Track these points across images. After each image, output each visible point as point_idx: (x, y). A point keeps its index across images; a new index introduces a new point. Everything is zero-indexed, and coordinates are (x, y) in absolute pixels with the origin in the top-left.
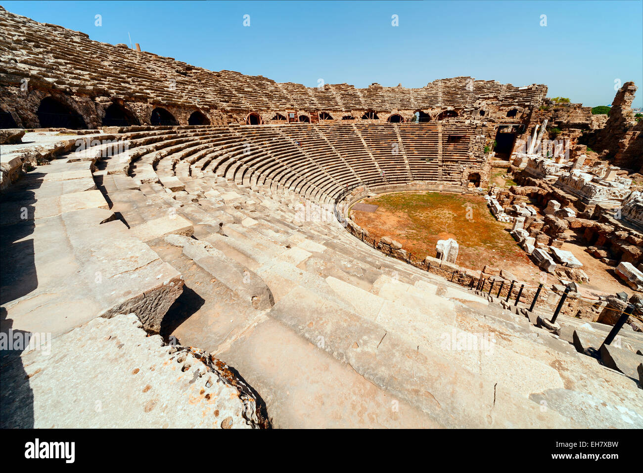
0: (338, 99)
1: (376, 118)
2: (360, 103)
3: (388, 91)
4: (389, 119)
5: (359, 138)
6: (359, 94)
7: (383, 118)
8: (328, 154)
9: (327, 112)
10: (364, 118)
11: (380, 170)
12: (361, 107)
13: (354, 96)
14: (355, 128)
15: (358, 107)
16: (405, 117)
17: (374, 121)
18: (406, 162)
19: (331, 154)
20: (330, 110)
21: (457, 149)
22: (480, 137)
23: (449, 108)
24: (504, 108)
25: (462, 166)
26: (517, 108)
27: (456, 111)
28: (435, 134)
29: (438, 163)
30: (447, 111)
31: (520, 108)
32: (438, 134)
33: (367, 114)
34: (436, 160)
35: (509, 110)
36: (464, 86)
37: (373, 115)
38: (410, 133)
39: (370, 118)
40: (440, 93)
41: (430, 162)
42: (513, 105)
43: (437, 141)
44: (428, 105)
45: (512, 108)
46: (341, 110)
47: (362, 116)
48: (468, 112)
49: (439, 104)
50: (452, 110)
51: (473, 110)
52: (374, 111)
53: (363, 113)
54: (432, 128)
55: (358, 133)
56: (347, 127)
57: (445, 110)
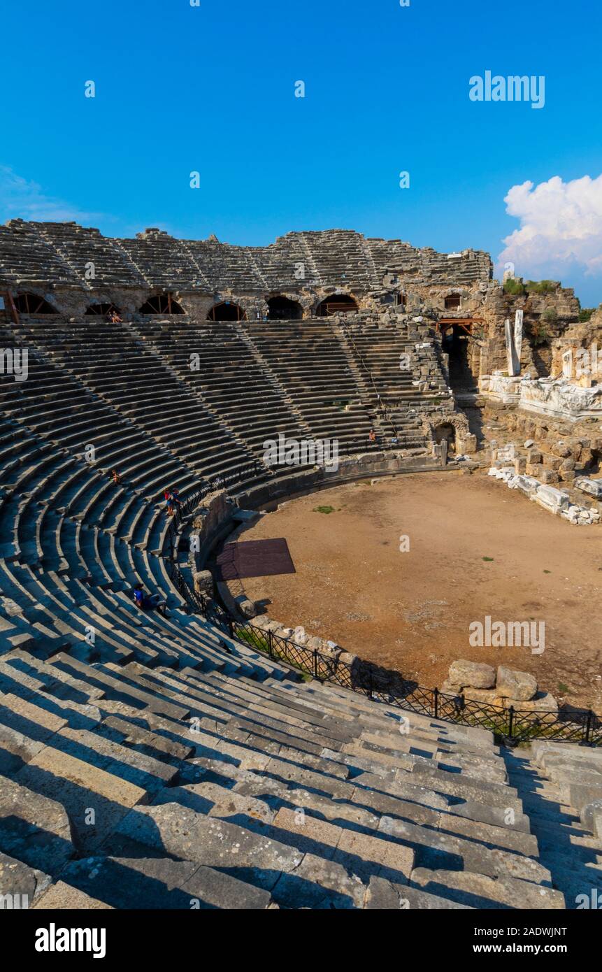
3: (191, 247)
4: (210, 313)
10: (145, 309)
11: (238, 441)
16: (248, 309)
17: (176, 318)
18: (294, 413)
21: (389, 374)
22: (422, 347)
23: (339, 291)
24: (437, 291)
25: (413, 411)
26: (459, 290)
27: (352, 296)
28: (332, 345)
29: (364, 408)
30: (334, 295)
31: (464, 292)
32: (338, 345)
33: (153, 300)
34: (357, 403)
35: (446, 295)
36: (352, 248)
37: (169, 302)
38: (277, 343)
39: (162, 311)
40: (308, 258)
41: (346, 409)
42: (449, 284)
43: (342, 360)
44: (293, 282)
45: (450, 291)
46: (79, 289)
47: (140, 306)
48: (377, 297)
49: (315, 282)
50: (344, 294)
51: (385, 295)
52: (172, 294)
53: (141, 297)
54: (320, 331)
55: (147, 347)
56: (111, 331)
57: (331, 293)
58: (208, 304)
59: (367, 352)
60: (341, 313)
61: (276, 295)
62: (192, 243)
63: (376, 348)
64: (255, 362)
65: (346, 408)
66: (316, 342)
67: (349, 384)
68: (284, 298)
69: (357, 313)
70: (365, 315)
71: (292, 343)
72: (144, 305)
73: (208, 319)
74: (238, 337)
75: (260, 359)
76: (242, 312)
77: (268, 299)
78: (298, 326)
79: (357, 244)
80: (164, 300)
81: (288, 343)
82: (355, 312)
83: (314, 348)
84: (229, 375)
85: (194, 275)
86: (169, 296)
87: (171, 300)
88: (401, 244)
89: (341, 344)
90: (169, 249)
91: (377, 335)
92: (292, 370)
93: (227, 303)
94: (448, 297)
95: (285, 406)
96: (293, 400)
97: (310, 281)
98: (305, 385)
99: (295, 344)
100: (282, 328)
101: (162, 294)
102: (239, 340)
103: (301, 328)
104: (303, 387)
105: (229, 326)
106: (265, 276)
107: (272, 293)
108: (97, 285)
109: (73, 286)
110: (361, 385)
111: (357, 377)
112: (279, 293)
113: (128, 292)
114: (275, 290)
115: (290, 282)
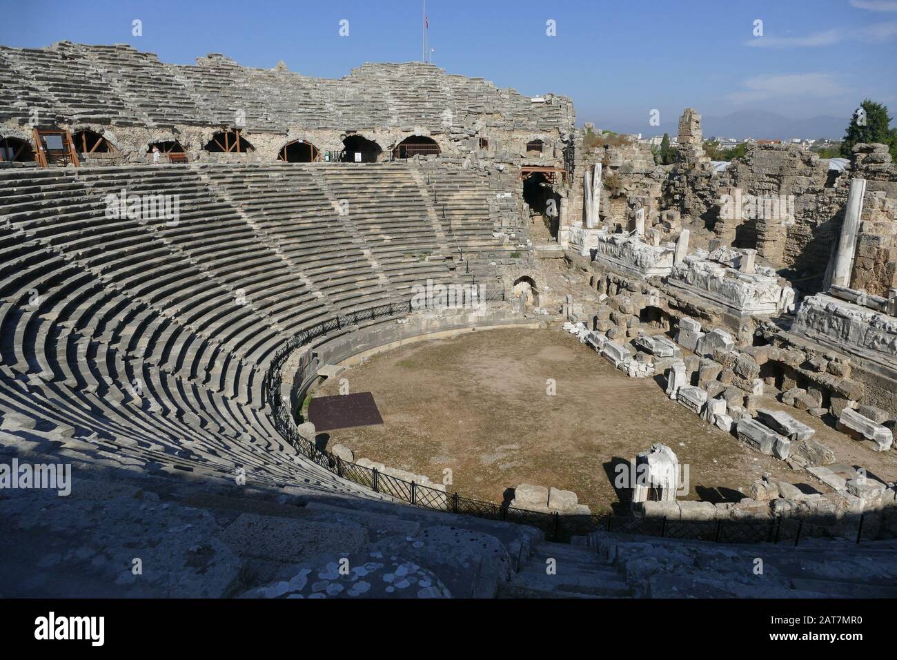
0: (118, 88)
1: (245, 146)
2: (190, 105)
3: (260, 78)
4: (282, 152)
5: (229, 206)
6: (178, 79)
7: (267, 149)
8: (160, 264)
9: (96, 128)
10: (212, 147)
11: (319, 294)
12: (198, 118)
13: (163, 84)
14: (205, 178)
15: (187, 115)
16: (322, 148)
17: (243, 157)
18: (375, 264)
19: (167, 262)
20: (107, 122)
21: (469, 225)
22: (503, 197)
23: (419, 131)
24: (519, 136)
25: (494, 264)
26: (541, 137)
27: (433, 137)
28: (412, 192)
29: (444, 260)
30: (414, 137)
31: (546, 139)
32: (419, 191)
33: (219, 137)
34: (438, 254)
35: (528, 141)
36: (433, 85)
37: (238, 138)
38: (354, 188)
39: (229, 148)
40: (386, 94)
41: (426, 262)
42: (532, 130)
43: (423, 208)
44: (370, 120)
45: (532, 137)
46: (141, 125)
47: (206, 143)
48: (458, 140)
49: (394, 121)
50: (424, 135)
51: (467, 138)
52: (240, 130)
53: (208, 133)
54: (399, 176)
55: (220, 193)
56: (182, 174)
57: (410, 134)
58: (281, 142)
59: (447, 200)
60: (422, 157)
61: (352, 134)
62: (260, 72)
63: (457, 196)
64: (333, 209)
65: (427, 260)
66: (395, 188)
67: (429, 235)
68: (361, 138)
69: (438, 156)
70: (445, 160)
71: (371, 188)
72: (210, 142)
73: (279, 158)
74: (314, 182)
75: (338, 206)
76: (316, 152)
77: (344, 138)
78: (375, 170)
79: (438, 80)
80: (232, 137)
81: (367, 188)
82: (436, 155)
83: (393, 195)
84: (307, 224)
85: (263, 109)
86: (237, 132)
87: (240, 136)
88: (483, 83)
89: (421, 190)
90: (235, 78)
91: (456, 181)
92: (371, 218)
93: (300, 141)
94: (531, 143)
95: (365, 257)
96: (373, 251)
97: (388, 120)
98: (384, 234)
99: (374, 190)
100: (360, 172)
101: (229, 130)
102: (314, 185)
103: (379, 172)
104: (383, 236)
105: (304, 169)
106: (340, 113)
107: (348, 132)
108: (160, 120)
109: (134, 122)
110: (441, 235)
111: (437, 226)
112: (355, 132)
113: (194, 129)
114: (351, 128)
115: (367, 119)
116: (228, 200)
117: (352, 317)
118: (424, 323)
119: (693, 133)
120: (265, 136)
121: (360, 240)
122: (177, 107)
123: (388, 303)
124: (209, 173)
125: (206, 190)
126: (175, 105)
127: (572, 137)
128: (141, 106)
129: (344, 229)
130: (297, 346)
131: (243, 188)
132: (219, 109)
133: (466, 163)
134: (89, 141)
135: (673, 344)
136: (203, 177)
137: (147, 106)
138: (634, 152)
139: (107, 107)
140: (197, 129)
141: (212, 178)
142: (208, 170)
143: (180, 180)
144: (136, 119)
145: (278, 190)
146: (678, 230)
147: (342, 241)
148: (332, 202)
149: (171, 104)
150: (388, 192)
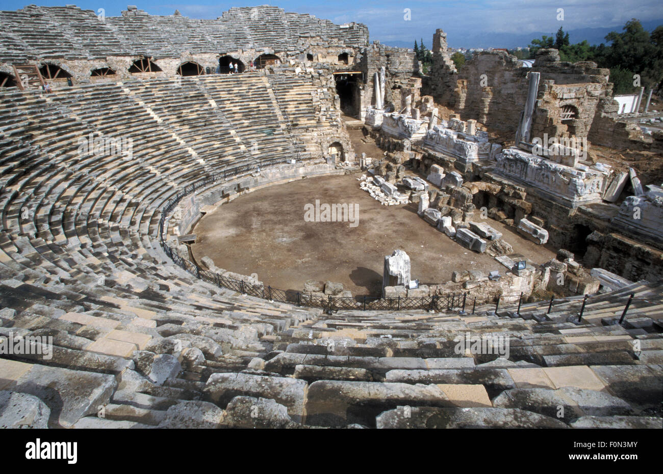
1: (156, 68)
2: (117, 44)
3: (163, 22)
4: (179, 70)
5: (142, 108)
6: (109, 26)
7: (169, 67)
10: (133, 69)
11: (201, 161)
12: (122, 51)
14: (127, 90)
15: (115, 50)
16: (205, 66)
17: (154, 75)
18: (238, 140)
21: (300, 110)
22: (321, 91)
23: (267, 51)
24: (334, 51)
26: (347, 51)
27: (276, 54)
28: (263, 91)
29: (283, 134)
30: (264, 55)
31: (350, 52)
32: (267, 90)
33: (138, 63)
35: (339, 54)
36: (276, 20)
37: (149, 64)
38: (224, 91)
39: (145, 69)
40: (245, 27)
41: (272, 136)
42: (341, 47)
43: (269, 101)
44: (235, 46)
45: (341, 51)
46: (85, 58)
47: (129, 67)
48: (293, 56)
49: (250, 45)
50: (271, 53)
51: (298, 54)
52: (150, 58)
53: (129, 61)
54: (254, 81)
55: (136, 100)
56: (111, 89)
57: (261, 53)
58: (176, 63)
59: (286, 95)
61: (224, 55)
62: (162, 18)
63: (292, 92)
64: (210, 105)
66: (251, 89)
67: (273, 118)
68: (230, 57)
70: (284, 69)
71: (236, 90)
72: (131, 67)
73: (177, 74)
74: (197, 88)
75: (213, 103)
76: (200, 68)
77: (219, 58)
78: (239, 78)
79: (279, 17)
80: (146, 62)
81: (233, 90)
83: (250, 94)
84: (194, 116)
85: (164, 43)
86: (148, 59)
87: (151, 62)
88: (309, 17)
90: (146, 23)
91: (292, 82)
92: (235, 109)
93: (190, 62)
94: (341, 55)
95: (232, 135)
96: (237, 130)
97: (247, 44)
98: (245, 120)
99: (237, 91)
100: (228, 80)
101: (143, 58)
102: (198, 90)
103: (241, 79)
104: (244, 121)
105: (191, 80)
106: (215, 42)
107: (221, 54)
108: (97, 55)
109: (80, 57)
110: (281, 118)
111: (278, 112)
112: (226, 54)
113: (119, 58)
114: (224, 51)
115: (233, 45)
116: (142, 103)
117: (223, 175)
118: (270, 175)
119: (442, 45)
120: (167, 60)
121: (228, 124)
122: (108, 45)
123: (246, 164)
124: (130, 87)
125: (127, 98)
126: (107, 44)
127: (365, 50)
128: (84, 46)
129: (218, 117)
130: (185, 195)
131: (151, 95)
132: (136, 45)
133: (298, 70)
134: (52, 70)
135: (425, 182)
136: (125, 90)
137: (89, 45)
138: (406, 58)
139: (61, 48)
140: (122, 58)
141: (131, 90)
142: (128, 85)
143: (109, 93)
144: (81, 55)
145: (174, 95)
146: (432, 108)
147: (216, 125)
148: (210, 101)
149: (104, 43)
150: (247, 92)
